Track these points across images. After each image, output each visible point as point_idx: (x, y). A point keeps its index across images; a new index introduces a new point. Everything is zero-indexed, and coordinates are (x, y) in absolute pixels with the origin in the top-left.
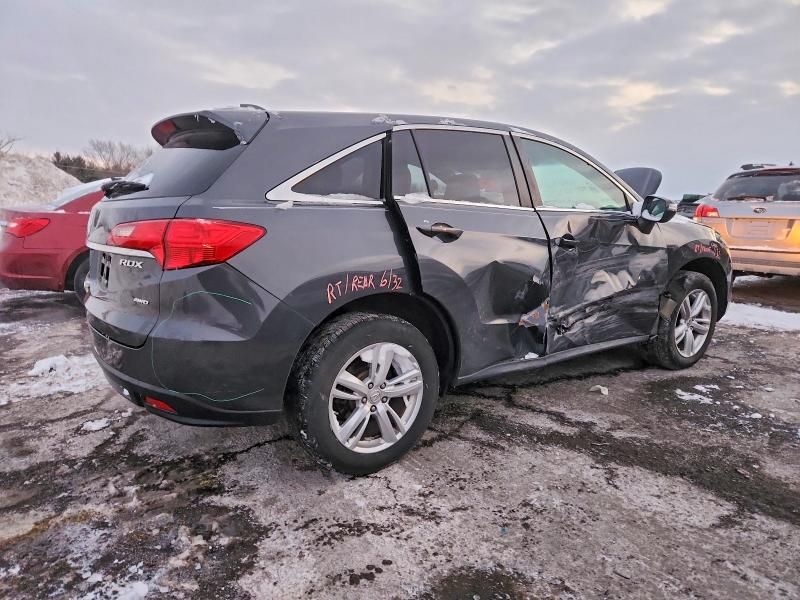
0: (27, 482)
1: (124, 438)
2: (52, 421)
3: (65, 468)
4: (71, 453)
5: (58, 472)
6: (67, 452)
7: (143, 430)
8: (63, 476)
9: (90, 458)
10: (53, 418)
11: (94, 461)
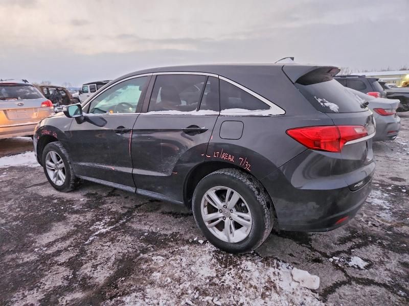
0: (405, 245)
1: (349, 244)
2: (385, 285)
3: (385, 243)
4: (379, 250)
5: (389, 243)
6: (381, 252)
7: (335, 244)
8: (387, 240)
9: (372, 242)
10: (384, 290)
11: (371, 240)
